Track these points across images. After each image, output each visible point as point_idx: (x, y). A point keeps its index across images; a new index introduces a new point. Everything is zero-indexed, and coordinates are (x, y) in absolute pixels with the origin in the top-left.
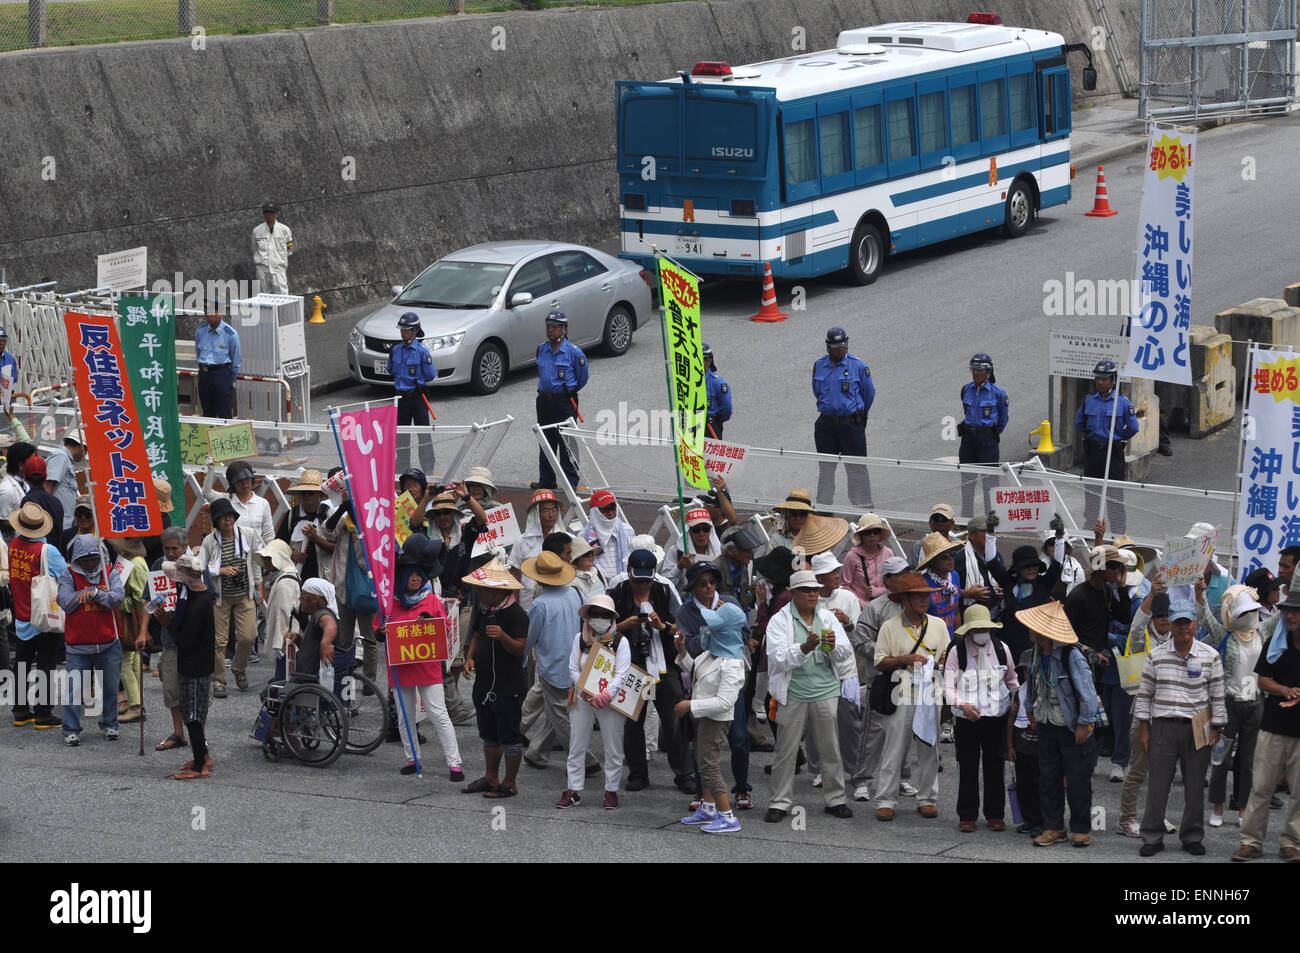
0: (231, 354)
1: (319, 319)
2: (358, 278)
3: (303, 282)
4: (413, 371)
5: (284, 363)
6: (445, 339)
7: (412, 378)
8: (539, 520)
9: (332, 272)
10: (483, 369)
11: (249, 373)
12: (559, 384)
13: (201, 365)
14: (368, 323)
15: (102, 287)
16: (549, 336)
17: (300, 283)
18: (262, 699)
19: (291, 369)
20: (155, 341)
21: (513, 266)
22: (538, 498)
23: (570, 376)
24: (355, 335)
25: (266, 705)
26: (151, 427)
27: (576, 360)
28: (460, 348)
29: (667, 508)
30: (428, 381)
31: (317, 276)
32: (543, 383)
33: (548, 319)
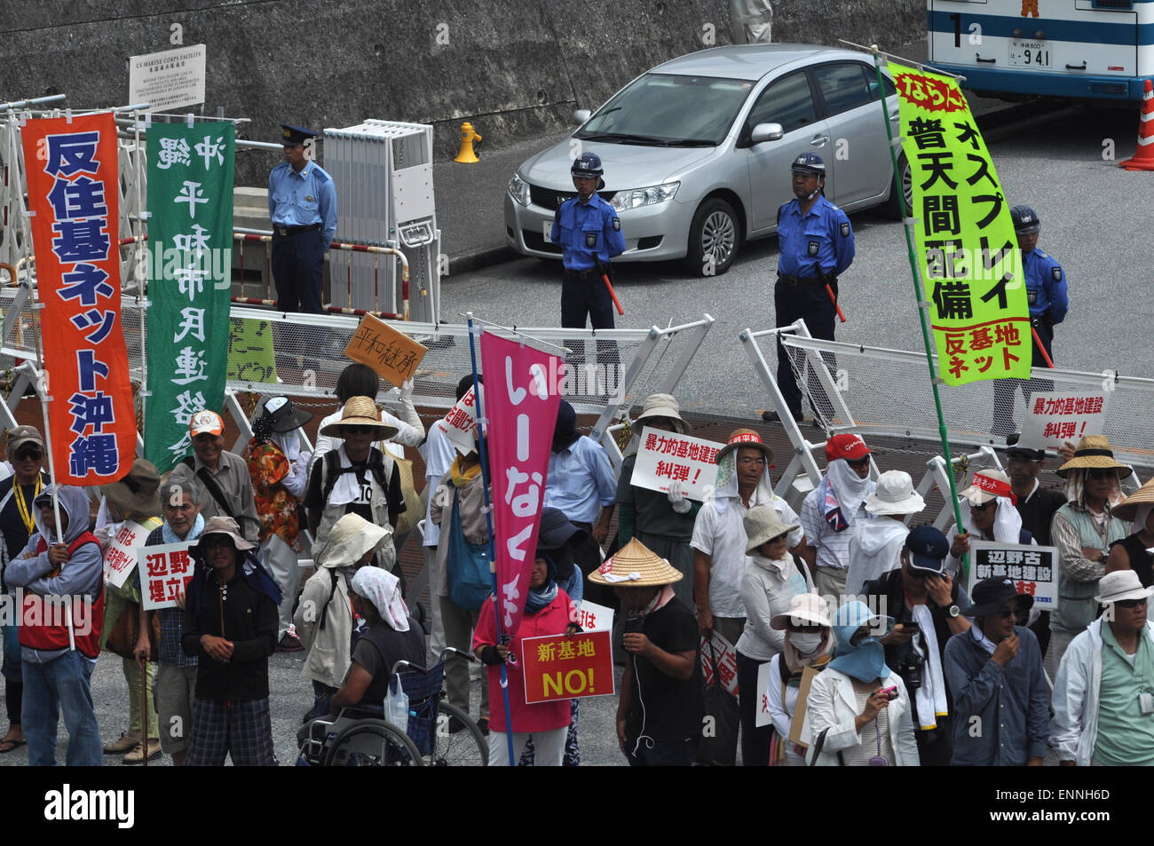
0: (322, 211)
1: (469, 157)
2: (531, 97)
3: (447, 101)
4: (591, 240)
5: (400, 225)
6: (648, 191)
7: (589, 251)
8: (735, 474)
9: (490, 86)
10: (705, 237)
11: (349, 239)
12: (810, 263)
13: (276, 226)
14: (537, 166)
15: (135, 101)
16: (796, 190)
17: (442, 102)
18: (301, 742)
19: (412, 235)
20: (200, 193)
21: (754, 83)
22: (737, 440)
23: (826, 252)
24: (515, 183)
25: (306, 750)
26: (188, 325)
27: (835, 227)
28: (671, 205)
29: (939, 460)
30: (614, 256)
31: (468, 92)
32: (784, 261)
33: (795, 165)
